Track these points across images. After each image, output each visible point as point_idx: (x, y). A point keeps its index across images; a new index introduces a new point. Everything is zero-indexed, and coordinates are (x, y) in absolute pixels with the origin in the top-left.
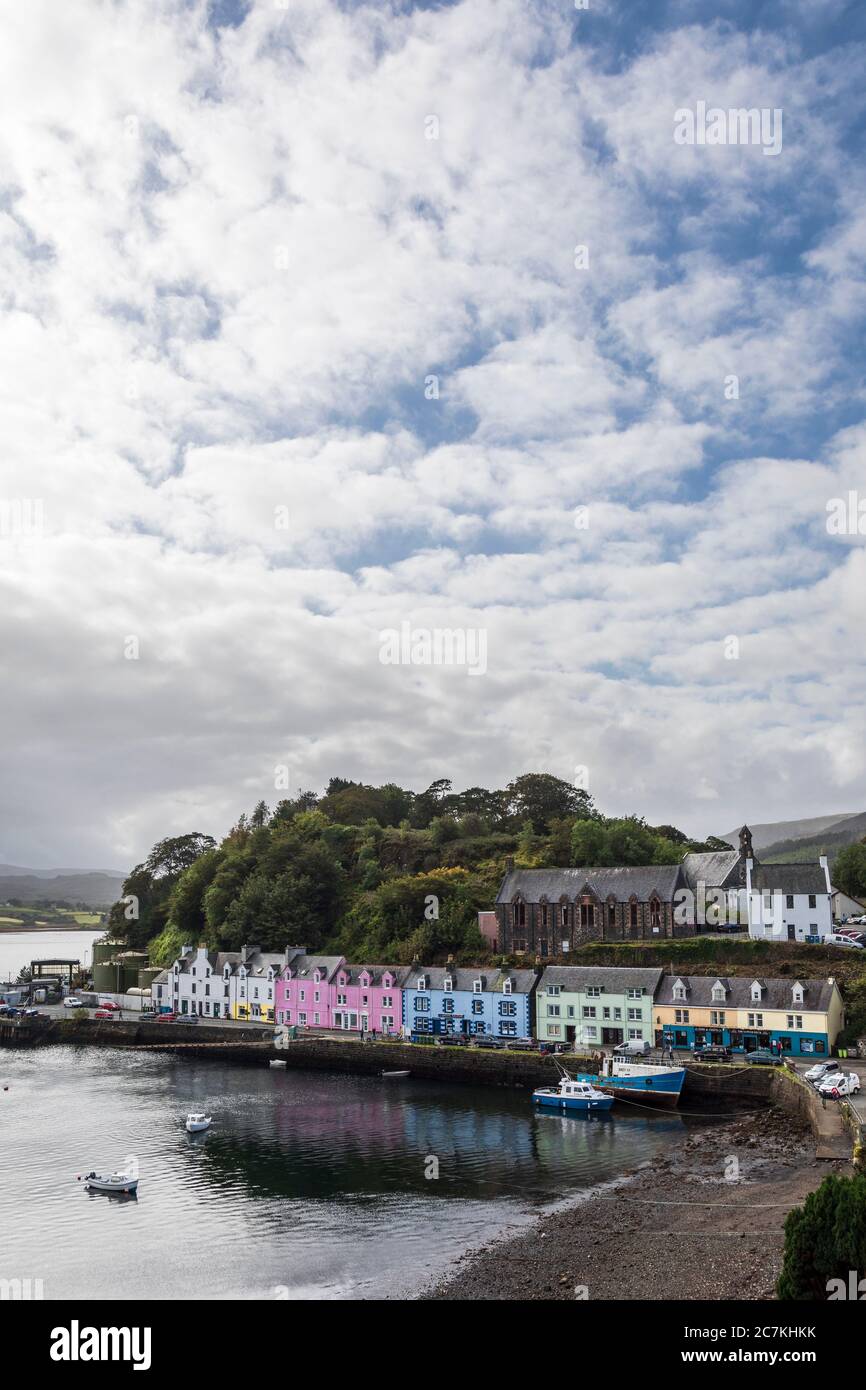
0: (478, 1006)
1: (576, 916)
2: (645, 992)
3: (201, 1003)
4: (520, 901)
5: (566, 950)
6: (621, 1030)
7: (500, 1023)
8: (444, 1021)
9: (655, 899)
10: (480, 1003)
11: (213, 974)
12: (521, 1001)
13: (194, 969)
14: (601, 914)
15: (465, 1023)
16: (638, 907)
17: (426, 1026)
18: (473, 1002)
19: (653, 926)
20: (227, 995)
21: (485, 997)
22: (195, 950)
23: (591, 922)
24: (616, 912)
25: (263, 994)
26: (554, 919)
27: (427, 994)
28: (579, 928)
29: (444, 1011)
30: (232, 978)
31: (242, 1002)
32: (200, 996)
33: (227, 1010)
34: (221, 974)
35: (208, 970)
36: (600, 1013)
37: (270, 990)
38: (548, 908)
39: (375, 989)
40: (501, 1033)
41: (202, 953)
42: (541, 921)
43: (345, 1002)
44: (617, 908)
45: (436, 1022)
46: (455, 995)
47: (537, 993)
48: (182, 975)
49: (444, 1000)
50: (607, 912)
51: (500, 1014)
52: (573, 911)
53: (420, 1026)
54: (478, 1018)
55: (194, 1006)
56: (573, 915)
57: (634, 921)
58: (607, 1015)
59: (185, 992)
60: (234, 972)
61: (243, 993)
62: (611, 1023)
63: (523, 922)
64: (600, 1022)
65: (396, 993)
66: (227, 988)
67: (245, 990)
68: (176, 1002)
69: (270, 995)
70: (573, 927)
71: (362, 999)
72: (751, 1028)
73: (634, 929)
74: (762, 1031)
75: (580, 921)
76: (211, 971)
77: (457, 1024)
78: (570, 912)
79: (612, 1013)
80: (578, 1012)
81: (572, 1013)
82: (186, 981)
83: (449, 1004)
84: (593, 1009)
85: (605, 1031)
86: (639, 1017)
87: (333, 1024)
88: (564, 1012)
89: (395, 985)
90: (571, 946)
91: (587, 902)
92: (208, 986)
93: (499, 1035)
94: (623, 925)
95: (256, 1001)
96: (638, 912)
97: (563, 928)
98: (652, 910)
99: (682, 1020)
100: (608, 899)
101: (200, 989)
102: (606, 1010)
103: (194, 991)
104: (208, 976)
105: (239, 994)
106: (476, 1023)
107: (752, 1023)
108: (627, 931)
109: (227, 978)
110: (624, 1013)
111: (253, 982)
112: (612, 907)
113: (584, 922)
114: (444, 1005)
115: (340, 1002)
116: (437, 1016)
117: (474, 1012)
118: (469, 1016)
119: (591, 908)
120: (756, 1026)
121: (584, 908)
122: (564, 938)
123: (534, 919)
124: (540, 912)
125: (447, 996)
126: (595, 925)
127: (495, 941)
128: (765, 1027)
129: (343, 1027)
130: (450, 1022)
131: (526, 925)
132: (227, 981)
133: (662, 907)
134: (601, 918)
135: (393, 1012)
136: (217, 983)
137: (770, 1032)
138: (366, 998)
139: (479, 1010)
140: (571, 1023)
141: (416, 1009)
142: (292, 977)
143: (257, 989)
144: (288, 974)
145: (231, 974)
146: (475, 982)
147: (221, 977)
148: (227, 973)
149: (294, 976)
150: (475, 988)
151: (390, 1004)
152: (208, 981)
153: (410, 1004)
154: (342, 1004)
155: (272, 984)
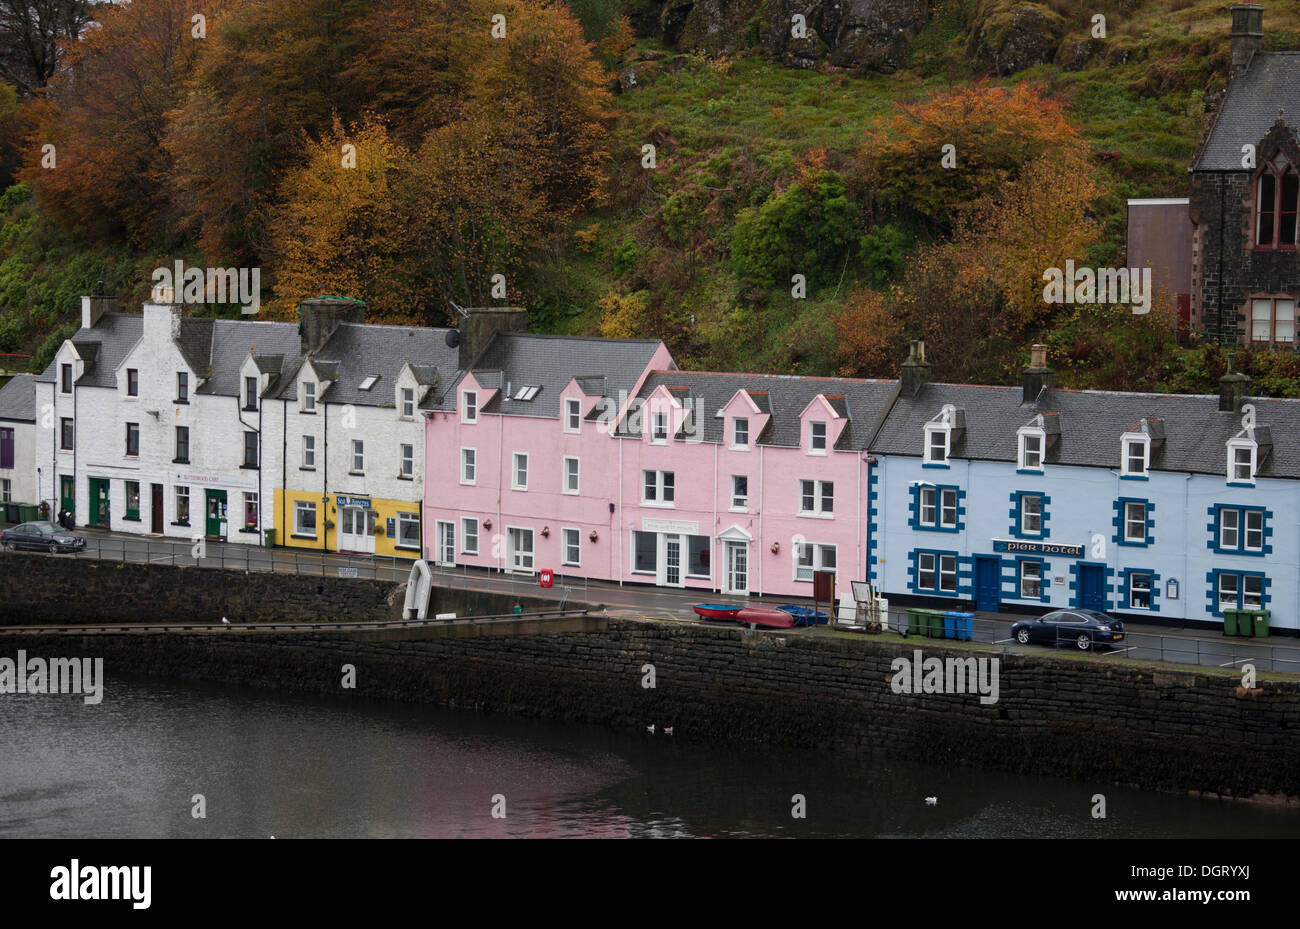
0: (1134, 520)
3: (157, 491)
4: (1280, 162)
7: (1213, 576)
8: (1016, 564)
10: (1142, 508)
11: (200, 391)
13: (132, 372)
15: (1091, 578)
17: (950, 582)
18: (1120, 504)
20: (251, 462)
21: (1160, 489)
22: (131, 307)
25: (383, 460)
27: (956, 474)
29: (1015, 531)
30: (272, 408)
31: (309, 486)
32: (155, 466)
33: (252, 510)
34: (231, 390)
35: (182, 377)
37: (408, 450)
39: (780, 455)
40: (1211, 609)
41: (158, 321)
45: (986, 567)
46: (1054, 482)
48: (85, 393)
49: (1017, 497)
51: (1214, 546)
53: (927, 580)
54: (1134, 558)
55: (134, 497)
59: (99, 453)
60: (279, 387)
61: (310, 457)
63: (1292, 236)
65: (846, 471)
66: (252, 439)
67: (318, 449)
68: (70, 482)
69: (408, 467)
71: (732, 486)
77: (1060, 570)
83: (1032, 507)
87: (628, 569)
89: (844, 443)
92: (183, 433)
93: (1208, 617)
95: (355, 486)
101: (157, 444)
103: (132, 451)
104: (182, 400)
105: (296, 459)
106: (1126, 574)
109: (251, 408)
114: (1016, 514)
116: (989, 551)
117: (1119, 540)
118: (1100, 551)
125: (1029, 485)
127: (1186, 300)
129: (660, 577)
130: (1031, 569)
132: (251, 418)
135: (843, 527)
136: (217, 423)
138: (741, 485)
139: (1137, 530)
141: (914, 523)
142: (485, 410)
143: (359, 446)
144: (471, 398)
145: (266, 395)
146: (1127, 439)
147: (229, 405)
148: (251, 392)
149: (492, 407)
150: (1126, 457)
151: (827, 505)
152: (184, 416)
153: (895, 505)
154: (660, 501)
155: (414, 429)
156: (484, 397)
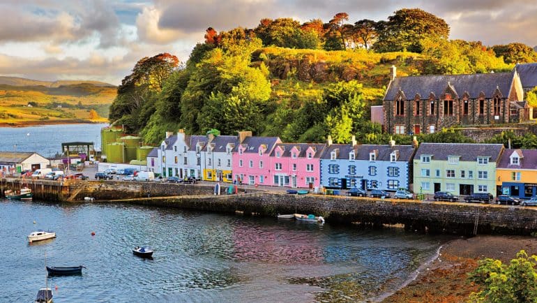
0: (373, 170)
1: (440, 109)
2: (491, 160)
3: (181, 170)
4: (401, 98)
5: (432, 132)
6: (473, 186)
7: (388, 181)
8: (350, 180)
9: (497, 96)
10: (374, 168)
11: (189, 150)
12: (403, 166)
13: (176, 147)
14: (458, 107)
15: (364, 182)
16: (485, 102)
17: (337, 184)
18: (370, 167)
19: (495, 114)
20: (199, 164)
21: (378, 163)
22: (175, 133)
23: (451, 113)
24: (469, 105)
25: (224, 163)
26: (425, 110)
27: (338, 162)
28: (442, 117)
29: (349, 173)
30: (202, 153)
31: (210, 168)
32: (180, 165)
33: (199, 173)
34: (195, 150)
35: (185, 147)
36: (458, 174)
37: (229, 161)
38: (420, 103)
39: (303, 159)
40: (388, 187)
41: (181, 135)
42: (415, 112)
43: (280, 168)
44: (469, 102)
45: (344, 181)
46: (357, 163)
47: (415, 161)
48: (167, 151)
49: (350, 166)
50: (463, 105)
51: (388, 175)
52: (438, 105)
53: (333, 184)
54: (374, 178)
55: (177, 171)
56: (438, 107)
57: (482, 111)
58: (463, 176)
59: (170, 163)
60: (204, 149)
61: (210, 162)
62: (466, 182)
63: (402, 113)
64: (459, 180)
65: (316, 162)
66: (199, 159)
67: (212, 161)
68: (164, 169)
69: (229, 164)
70: (438, 116)
71: (293, 166)
73: (481, 117)
75: (443, 112)
76: (187, 148)
77: (359, 181)
78: (435, 106)
79: (467, 174)
80: (443, 174)
81: (438, 174)
82: (170, 154)
83: (352, 168)
84: (453, 171)
85: (462, 186)
86: (485, 177)
87: (273, 183)
88: (434, 174)
89: (315, 157)
90: (436, 129)
91: (448, 99)
92: (186, 158)
93: (387, 189)
94: (474, 114)
95: (219, 168)
96: (485, 105)
97: (431, 117)
98: (494, 104)
99: (516, 178)
100: (463, 96)
101: (181, 160)
102: (463, 172)
103: (176, 162)
104: (185, 152)
105: (207, 163)
106: (371, 181)
108: (476, 118)
109: (199, 153)
110: (476, 174)
111: (218, 155)
112: (466, 102)
113: (446, 113)
114: (349, 170)
115: (277, 168)
116: (344, 177)
117: (370, 174)
118: (366, 177)
119: (451, 102)
121: (446, 102)
122: (431, 123)
123: (410, 111)
124: (415, 106)
125: (352, 164)
126: (454, 115)
127: (383, 126)
129: (279, 185)
130: (353, 181)
131: (405, 115)
132: (199, 155)
133: (502, 101)
134: (458, 110)
135: (315, 173)
136: (192, 157)
138: (295, 166)
139: (374, 172)
140: (438, 181)
141: (329, 172)
142: (244, 152)
143: (220, 160)
144: (241, 150)
145: (202, 150)
146: (371, 154)
147: (194, 152)
148: (198, 150)
149: (246, 151)
150: (371, 158)
151: (312, 169)
152: (186, 155)
153: (325, 169)
154: (279, 169)
155: (230, 157)
156: (244, 149)
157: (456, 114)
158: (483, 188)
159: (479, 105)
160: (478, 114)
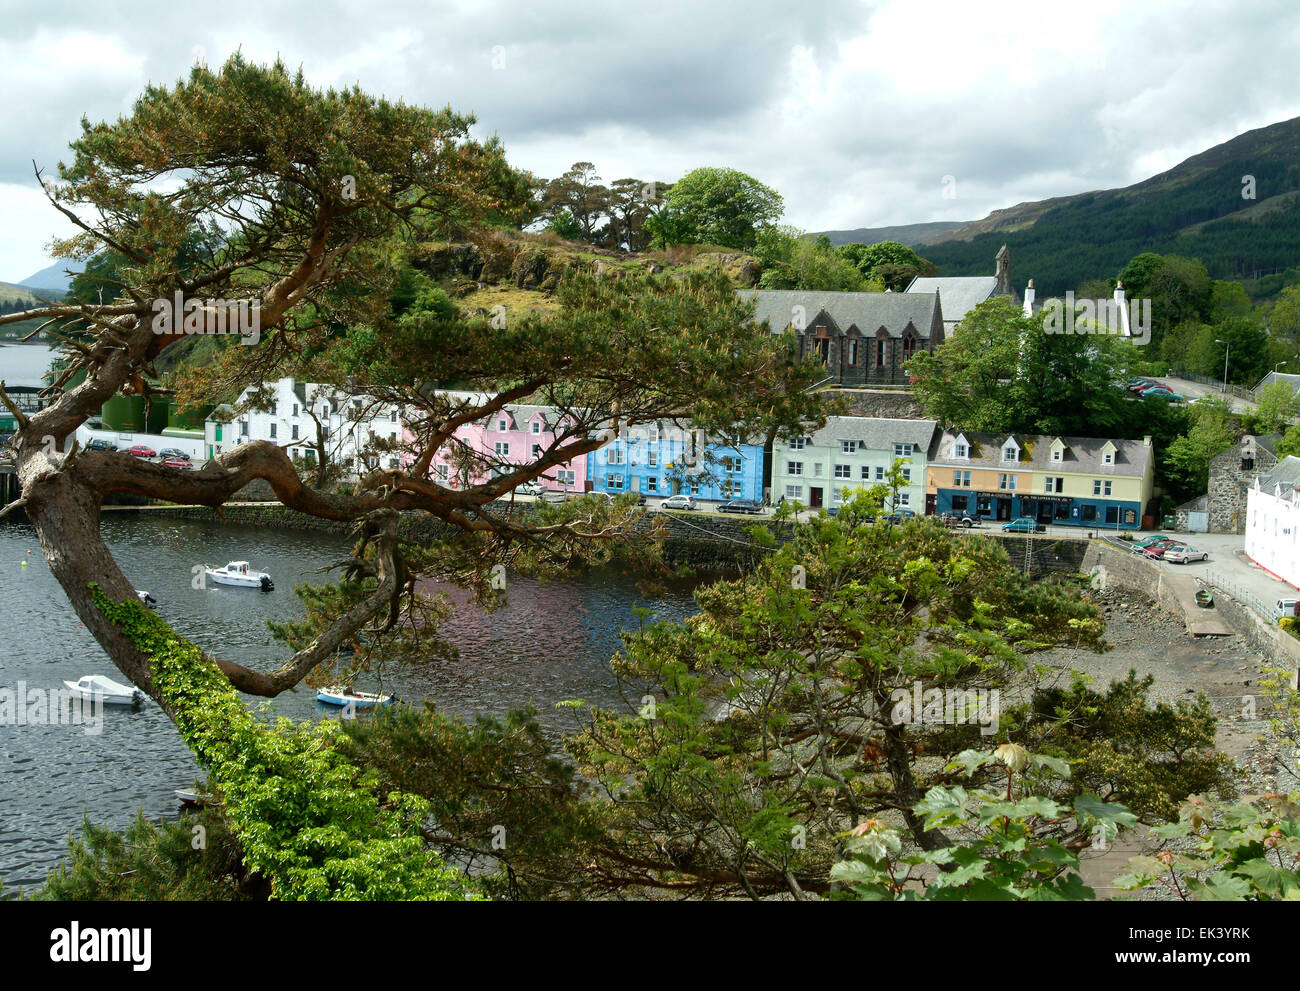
1: (805, 352)
2: (916, 448)
7: (721, 482)
8: (646, 479)
9: (910, 336)
11: (303, 412)
12: (751, 457)
14: (840, 351)
16: (887, 344)
19: (905, 368)
24: (859, 349)
30: (334, 418)
32: (283, 439)
35: (296, 407)
36: (856, 472)
41: (285, 384)
43: (506, 452)
44: (861, 343)
47: (774, 447)
48: (253, 413)
50: (848, 348)
51: (722, 471)
52: (803, 346)
53: (613, 484)
57: (881, 361)
58: (865, 476)
59: (258, 435)
60: (336, 410)
64: (855, 484)
66: (326, 431)
72: (1049, 494)
73: (881, 370)
74: (1062, 498)
76: (300, 409)
79: (872, 473)
80: (828, 469)
81: (819, 472)
84: (847, 468)
86: (907, 478)
88: (808, 471)
91: (821, 334)
92: (295, 428)
94: (867, 364)
96: (887, 350)
98: (906, 347)
99: (962, 483)
100: (849, 332)
101: (283, 431)
102: (865, 469)
103: (273, 435)
104: (296, 414)
107: (1049, 488)
108: (872, 372)
109: (326, 418)
110: (888, 474)
112: (855, 342)
115: (498, 452)
119: (826, 342)
120: (1053, 493)
121: (817, 342)
126: (830, 364)
128: (1065, 493)
130: (653, 480)
133: (918, 345)
134: (839, 356)
137: (1071, 500)
140: (817, 485)
145: (333, 413)
148: (326, 411)
152: (296, 422)
153: (599, 458)
154: (502, 455)
155: (397, 427)
157: (835, 364)
158: (901, 500)
159: (876, 349)
160: (875, 366)
